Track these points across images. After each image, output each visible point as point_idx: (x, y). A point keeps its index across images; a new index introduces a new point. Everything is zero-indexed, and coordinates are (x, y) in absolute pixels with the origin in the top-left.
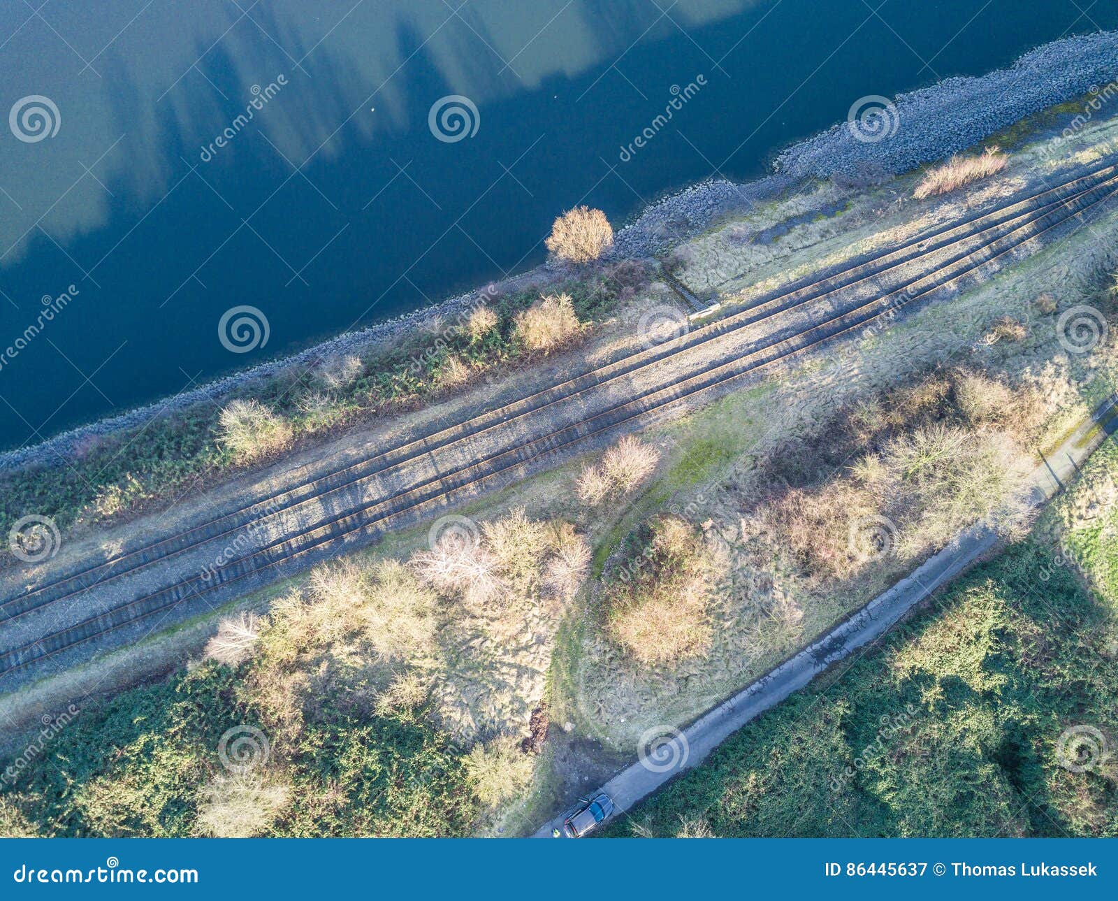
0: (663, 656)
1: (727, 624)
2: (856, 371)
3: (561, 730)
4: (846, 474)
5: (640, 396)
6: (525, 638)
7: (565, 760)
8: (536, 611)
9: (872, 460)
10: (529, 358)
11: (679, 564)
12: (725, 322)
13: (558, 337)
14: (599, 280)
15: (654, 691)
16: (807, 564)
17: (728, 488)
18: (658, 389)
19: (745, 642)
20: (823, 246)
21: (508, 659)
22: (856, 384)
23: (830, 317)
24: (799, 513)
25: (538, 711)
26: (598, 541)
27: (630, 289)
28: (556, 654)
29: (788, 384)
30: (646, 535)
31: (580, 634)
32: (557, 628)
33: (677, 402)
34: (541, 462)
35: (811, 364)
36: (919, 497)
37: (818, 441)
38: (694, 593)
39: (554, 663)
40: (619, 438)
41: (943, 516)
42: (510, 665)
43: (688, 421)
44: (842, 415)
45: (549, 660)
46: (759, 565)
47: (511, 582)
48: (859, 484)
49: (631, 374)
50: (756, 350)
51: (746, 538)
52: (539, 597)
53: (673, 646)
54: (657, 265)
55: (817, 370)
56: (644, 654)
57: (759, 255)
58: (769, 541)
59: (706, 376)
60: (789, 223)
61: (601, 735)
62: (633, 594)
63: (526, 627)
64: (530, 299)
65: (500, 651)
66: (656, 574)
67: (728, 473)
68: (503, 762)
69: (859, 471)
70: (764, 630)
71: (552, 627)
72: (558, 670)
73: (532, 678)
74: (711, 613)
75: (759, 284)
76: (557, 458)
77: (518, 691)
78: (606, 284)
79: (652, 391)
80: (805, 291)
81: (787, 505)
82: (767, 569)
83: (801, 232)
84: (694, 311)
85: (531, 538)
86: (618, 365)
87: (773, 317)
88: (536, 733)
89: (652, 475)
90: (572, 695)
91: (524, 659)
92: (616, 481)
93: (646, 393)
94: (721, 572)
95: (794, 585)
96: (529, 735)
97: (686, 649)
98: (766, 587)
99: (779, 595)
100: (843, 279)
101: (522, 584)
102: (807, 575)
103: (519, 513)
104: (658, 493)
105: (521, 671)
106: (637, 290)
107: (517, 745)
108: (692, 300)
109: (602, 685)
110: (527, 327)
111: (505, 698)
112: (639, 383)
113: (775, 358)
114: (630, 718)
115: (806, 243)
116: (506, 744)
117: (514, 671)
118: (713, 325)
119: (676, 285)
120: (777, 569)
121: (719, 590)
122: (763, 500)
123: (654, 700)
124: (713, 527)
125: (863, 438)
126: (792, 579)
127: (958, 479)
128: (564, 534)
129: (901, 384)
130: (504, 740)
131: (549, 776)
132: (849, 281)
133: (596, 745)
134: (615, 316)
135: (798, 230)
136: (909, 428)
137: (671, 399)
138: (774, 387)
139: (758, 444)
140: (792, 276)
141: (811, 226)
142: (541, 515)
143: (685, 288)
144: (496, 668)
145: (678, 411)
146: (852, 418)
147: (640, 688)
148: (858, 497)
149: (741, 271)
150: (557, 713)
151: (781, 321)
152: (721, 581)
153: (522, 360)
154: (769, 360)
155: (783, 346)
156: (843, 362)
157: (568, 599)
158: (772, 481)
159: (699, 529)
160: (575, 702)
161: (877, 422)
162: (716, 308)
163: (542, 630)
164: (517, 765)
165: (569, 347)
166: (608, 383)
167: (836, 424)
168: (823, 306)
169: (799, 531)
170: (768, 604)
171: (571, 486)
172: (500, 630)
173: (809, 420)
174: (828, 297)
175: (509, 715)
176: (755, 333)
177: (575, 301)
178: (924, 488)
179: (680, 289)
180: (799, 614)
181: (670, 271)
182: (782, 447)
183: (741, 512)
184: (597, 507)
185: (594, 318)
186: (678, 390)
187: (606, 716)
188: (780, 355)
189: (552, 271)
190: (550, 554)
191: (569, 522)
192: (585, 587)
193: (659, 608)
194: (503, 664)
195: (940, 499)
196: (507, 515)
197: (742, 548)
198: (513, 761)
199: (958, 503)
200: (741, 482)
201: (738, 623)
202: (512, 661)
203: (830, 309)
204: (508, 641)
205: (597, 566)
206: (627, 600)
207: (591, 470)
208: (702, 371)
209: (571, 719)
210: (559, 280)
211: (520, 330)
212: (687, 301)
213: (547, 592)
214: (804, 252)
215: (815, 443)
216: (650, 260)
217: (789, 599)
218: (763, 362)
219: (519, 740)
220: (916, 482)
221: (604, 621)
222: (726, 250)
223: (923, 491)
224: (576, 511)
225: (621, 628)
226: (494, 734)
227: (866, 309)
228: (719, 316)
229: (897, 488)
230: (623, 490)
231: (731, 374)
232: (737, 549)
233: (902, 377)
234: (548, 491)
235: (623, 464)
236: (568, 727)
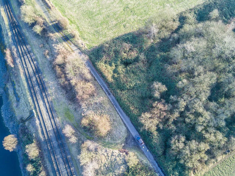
0: (109, 125)
1: (103, 111)
2: (52, 83)
3: (124, 146)
4: (74, 86)
5: (53, 128)
6: (106, 154)
7: (129, 145)
8: (100, 152)
9: (71, 81)
10: (41, 155)
11: (91, 121)
12: (38, 109)
13: (36, 148)
14: (23, 138)
15: (116, 127)
16: (92, 95)
17: (75, 110)
18: (52, 124)
19: (106, 108)
20: (22, 87)
21: (110, 158)
22: (55, 83)
23: (39, 87)
24: (81, 96)
25: (120, 151)
26: (86, 138)
27: (26, 130)
28: (109, 147)
29: (53, 96)
30: (85, 128)
31: (105, 142)
32: (104, 147)
33: (55, 120)
34: (67, 152)
35: (49, 91)
36: (79, 74)
37: (66, 91)
38: (97, 118)
39: (111, 148)
40: (63, 133)
41: (83, 70)
42: (111, 158)
43: (60, 118)
44: (61, 86)
45: (110, 149)
46: (92, 105)
47: (94, 158)
48: (76, 84)
49: (48, 130)
50: (45, 103)
51: (86, 107)
52: (97, 151)
53: (107, 122)
54: (21, 124)
55: (51, 90)
56: (109, 128)
57: (22, 101)
58: (87, 102)
59: (50, 113)
60: (15, 94)
61: (125, 138)
62: (97, 131)
63: (103, 154)
64: (26, 155)
65: (108, 160)
66: (93, 126)
67: (72, 110)
68: (130, 158)
69: (73, 84)
70: (104, 104)
71: (103, 148)
72: (112, 147)
73: (114, 153)
74: (101, 115)
75: (29, 101)
76: (66, 148)
77: (116, 156)
78: (24, 136)
79: (52, 126)
80: (32, 91)
81: (80, 98)
82: (92, 103)
83: (18, 91)
84: (34, 116)
85: (84, 154)
86: (45, 133)
87: (38, 99)
88: (124, 152)
89: (72, 126)
90: (117, 144)
91: (110, 155)
92: (73, 134)
93: (53, 127)
94: (93, 112)
95: (96, 98)
96: (125, 153)
97: (108, 120)
98: (96, 103)
99: (98, 101)
100: (31, 84)
101: (94, 155)
102: (94, 95)
103: (79, 157)
104: (76, 125)
105: (112, 155)
106: (27, 129)
107: (127, 156)
108: (31, 116)
109: (115, 137)
110: (33, 156)
111: (118, 158)
112: (50, 128)
113: (47, 99)
114: (121, 132)
115: (21, 90)
116: (127, 158)
117: (112, 157)
118: (38, 112)
119: (27, 120)
120: (93, 101)
121: (97, 113)
122: (78, 103)
123: (118, 127)
124: (83, 114)
125: (66, 82)
126: (95, 98)
127: (76, 66)
128: (84, 146)
129: (56, 74)
130: (126, 158)
131: (133, 148)
132: (31, 82)
133: (126, 139)
134: (33, 134)
135: (17, 92)
136: (65, 74)
137: (55, 121)
138: (54, 99)
139: (66, 103)
140: (29, 94)
141: (17, 89)
142: (79, 152)
143: (28, 118)
144: (112, 161)
145: (57, 120)
146: (62, 84)
147: (115, 129)
148: (79, 84)
149: (26, 105)
150: (120, 147)
151: (39, 97)
152: (95, 112)
153: (41, 157)
154: (48, 100)
155: (45, 97)
156: (50, 85)
157: (98, 145)
158: (74, 101)
159: (84, 116)
160: (118, 143)
161: (63, 80)
162: (34, 111)
163: (104, 151)
164: (131, 155)
165: (40, 146)
166: (49, 136)
167: (63, 88)
168: (37, 88)
169: (85, 96)
170: (99, 103)
171: (73, 144)
172: (104, 160)
173: (62, 93)
174: (35, 87)
175: (121, 158)
176: (41, 103)
177: (28, 144)
178: (78, 72)
179: (28, 119)
180: (101, 97)
181: (23, 121)
182: (67, 99)
183: (81, 108)
184: (78, 138)
185: (33, 139)
186: (53, 120)
187: (121, 137)
188: (47, 98)
189: (19, 150)
190: (88, 149)
191: (81, 145)
192: (95, 141)
193: (100, 125)
194: (111, 159)
195: (80, 70)
196: (79, 160)
197: (88, 108)
198: (130, 156)
199: (81, 67)
200: (74, 107)
201: (103, 109)
202: (110, 157)
203: (37, 87)
204: (106, 158)
205: (91, 139)
206: (98, 132)
207: (70, 140)
208: (49, 114)
209: (122, 144)
210: (21, 148)
211: (33, 158)
212: (31, 117)
213: (96, 150)
214: (23, 91)
215: (67, 92)
216: (19, 126)
217: (98, 99)
218: (48, 101)
219: (126, 155)
220: (76, 74)
221: (102, 137)
222: (20, 108)
223: (78, 73)
224: (79, 143)
225: (104, 133)
226: (125, 161)
227: (38, 80)
228: (36, 110)
229: (77, 77)
230: (75, 133)
231: (50, 108)
232: (88, 109)
233: (54, 74)
234: (74, 150)
235: (69, 132)
236: (123, 145)
